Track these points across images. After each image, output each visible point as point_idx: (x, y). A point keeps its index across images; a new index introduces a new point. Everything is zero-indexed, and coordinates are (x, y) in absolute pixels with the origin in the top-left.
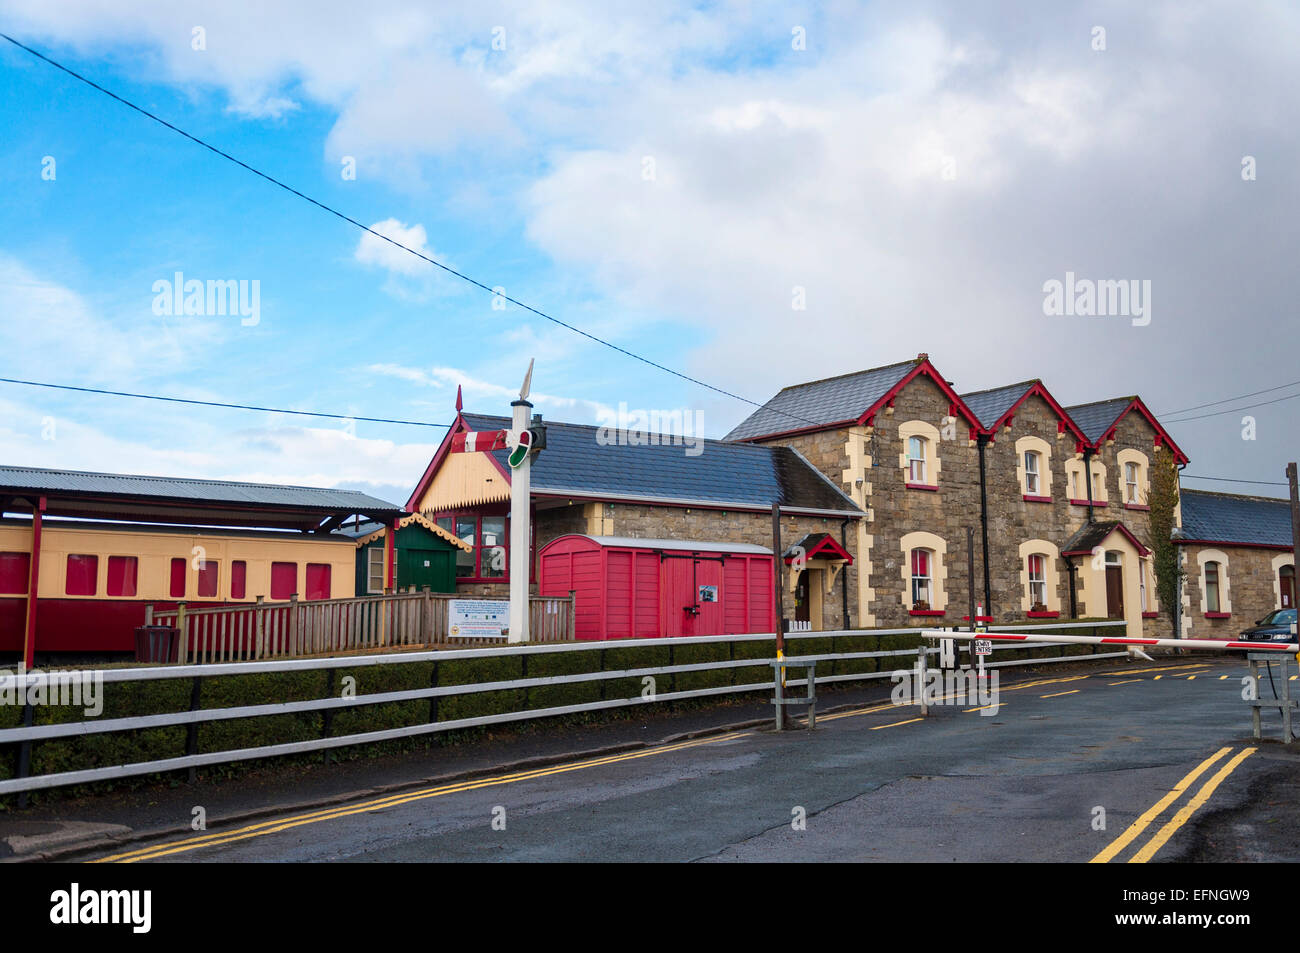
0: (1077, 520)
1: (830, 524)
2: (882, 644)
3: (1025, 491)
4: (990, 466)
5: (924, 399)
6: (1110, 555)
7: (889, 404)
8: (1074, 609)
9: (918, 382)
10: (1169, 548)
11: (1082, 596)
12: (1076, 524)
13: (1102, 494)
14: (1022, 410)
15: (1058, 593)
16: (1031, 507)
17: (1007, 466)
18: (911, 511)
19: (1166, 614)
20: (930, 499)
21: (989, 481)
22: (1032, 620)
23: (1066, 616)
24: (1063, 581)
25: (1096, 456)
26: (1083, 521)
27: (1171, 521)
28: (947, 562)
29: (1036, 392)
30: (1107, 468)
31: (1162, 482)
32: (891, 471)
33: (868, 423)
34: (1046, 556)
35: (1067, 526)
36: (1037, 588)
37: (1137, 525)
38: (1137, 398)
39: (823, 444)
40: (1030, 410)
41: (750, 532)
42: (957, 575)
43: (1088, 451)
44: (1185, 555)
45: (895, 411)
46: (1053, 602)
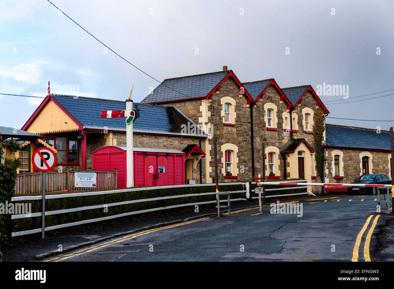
0: (287, 138)
1: (195, 140)
2: (229, 188)
3: (267, 126)
4: (254, 116)
5: (230, 87)
6: (300, 153)
7: (217, 90)
8: (285, 175)
9: (228, 80)
10: (321, 149)
11: (289, 170)
12: (286, 140)
13: (296, 127)
14: (267, 92)
15: (279, 168)
16: (269, 132)
17: (261, 115)
18: (225, 135)
19: (319, 177)
20: (232, 130)
21: (254, 122)
22: (269, 180)
23: (282, 178)
24: (281, 163)
25: (294, 111)
26: (289, 138)
27: (321, 138)
28: (238, 156)
29: (272, 84)
30: (298, 116)
31: (319, 121)
32: (218, 118)
33: (210, 98)
34: (275, 153)
35: (283, 140)
36: (271, 166)
37: (310, 139)
38: (310, 86)
39: (189, 106)
40: (269, 91)
41: (166, 144)
42: (242, 161)
43: (291, 109)
44: (327, 152)
45: (220, 93)
46: (277, 172)
